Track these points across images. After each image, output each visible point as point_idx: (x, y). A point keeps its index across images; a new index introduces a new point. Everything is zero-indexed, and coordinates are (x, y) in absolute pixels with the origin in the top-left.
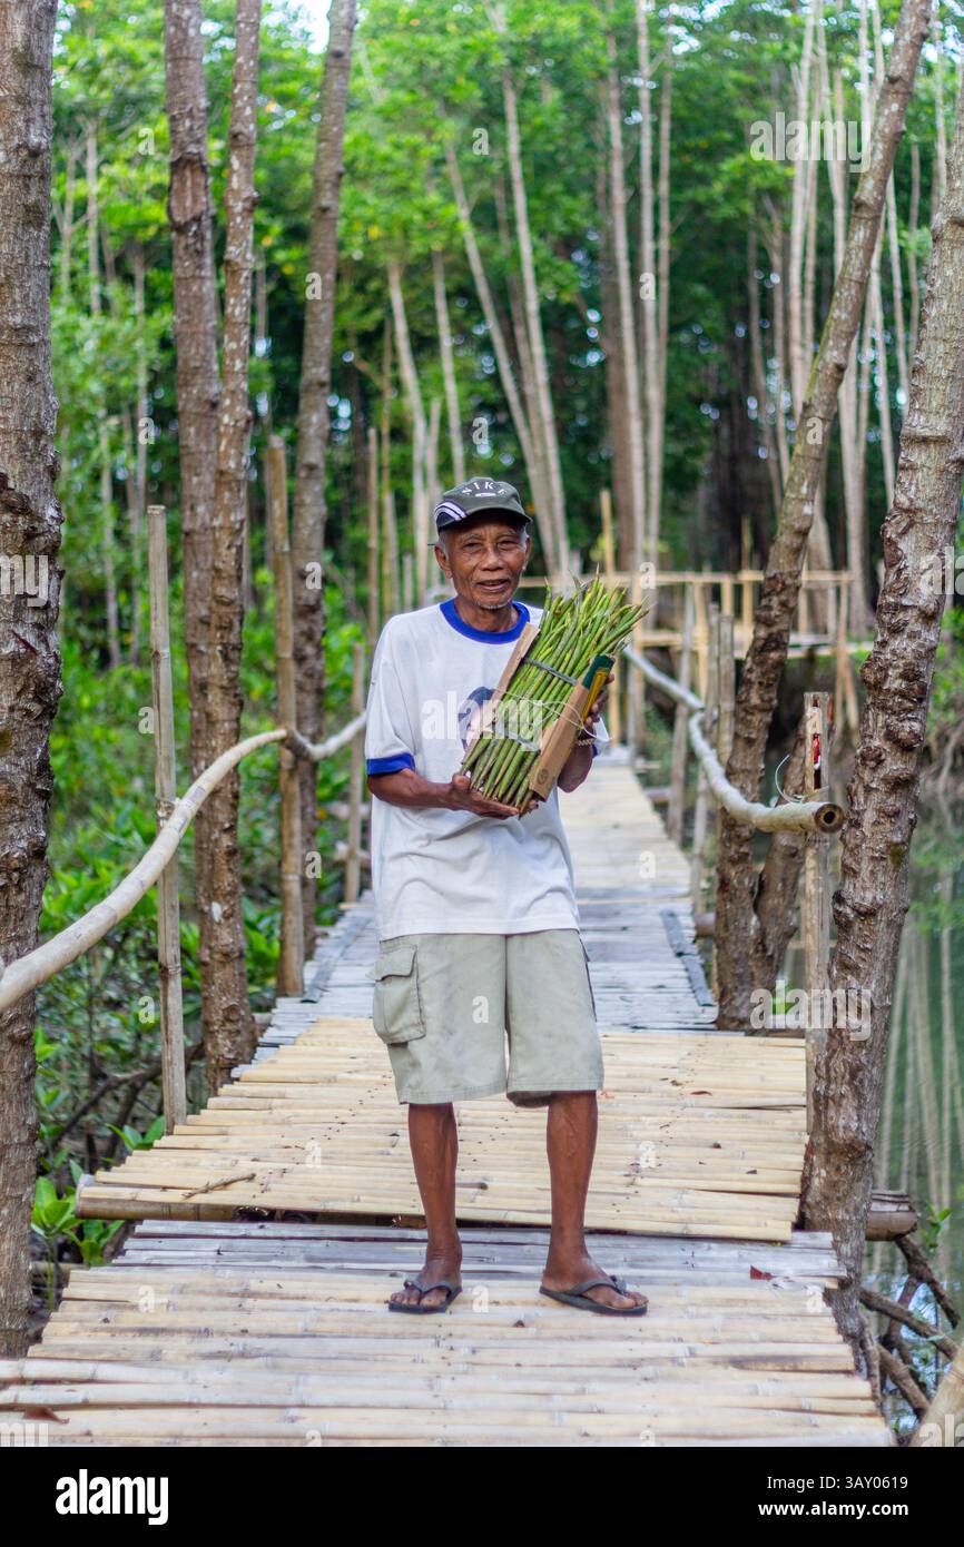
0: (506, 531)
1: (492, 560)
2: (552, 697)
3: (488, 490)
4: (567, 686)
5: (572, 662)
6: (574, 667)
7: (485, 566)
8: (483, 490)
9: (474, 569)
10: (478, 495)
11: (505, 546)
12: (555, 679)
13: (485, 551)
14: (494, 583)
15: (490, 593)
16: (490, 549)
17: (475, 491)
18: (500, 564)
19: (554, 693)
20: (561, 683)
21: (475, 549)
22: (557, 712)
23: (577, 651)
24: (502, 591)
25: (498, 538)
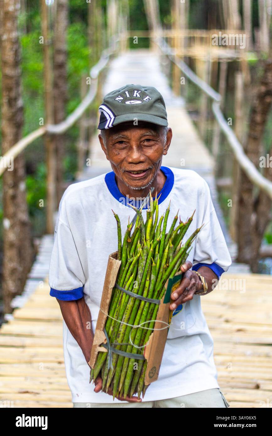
0: (148, 133)
1: (136, 155)
2: (143, 317)
3: (136, 99)
4: (152, 306)
5: (152, 286)
6: (154, 291)
7: (130, 160)
8: (132, 98)
9: (122, 161)
10: (128, 103)
11: (146, 143)
12: (143, 303)
13: (131, 148)
14: (138, 172)
15: (134, 179)
16: (135, 147)
17: (126, 99)
18: (142, 158)
19: (144, 313)
20: (147, 305)
21: (124, 145)
22: (150, 329)
23: (153, 277)
24: (145, 178)
25: (141, 138)
